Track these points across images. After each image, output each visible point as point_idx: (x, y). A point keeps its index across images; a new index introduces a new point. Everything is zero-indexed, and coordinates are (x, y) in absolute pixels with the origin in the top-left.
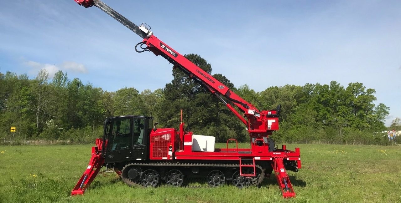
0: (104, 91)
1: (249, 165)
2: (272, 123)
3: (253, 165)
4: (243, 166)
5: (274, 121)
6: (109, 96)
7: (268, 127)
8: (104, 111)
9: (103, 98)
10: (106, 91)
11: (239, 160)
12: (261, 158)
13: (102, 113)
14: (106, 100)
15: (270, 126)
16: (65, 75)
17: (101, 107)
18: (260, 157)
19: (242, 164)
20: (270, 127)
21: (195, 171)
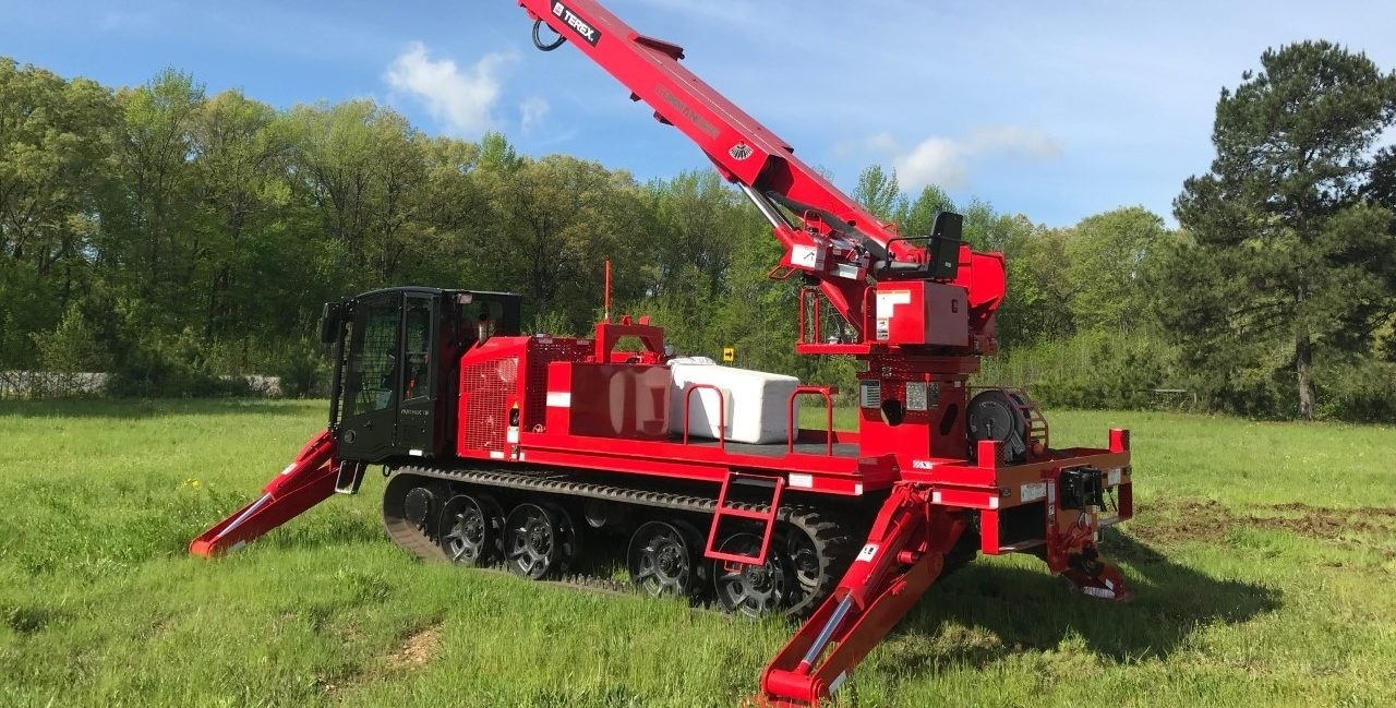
0: (1036, 225)
1: (752, 513)
2: (898, 307)
3: (767, 514)
4: (729, 510)
5: (904, 297)
6: (1055, 244)
7: (879, 326)
8: (1036, 297)
9: (1032, 251)
10: (1041, 227)
11: (720, 484)
12: (816, 483)
13: (1030, 302)
14: (1041, 256)
15: (887, 322)
16: (889, 180)
17: (1026, 283)
18: (814, 475)
19: (725, 505)
20: (886, 327)
21: (596, 518)
